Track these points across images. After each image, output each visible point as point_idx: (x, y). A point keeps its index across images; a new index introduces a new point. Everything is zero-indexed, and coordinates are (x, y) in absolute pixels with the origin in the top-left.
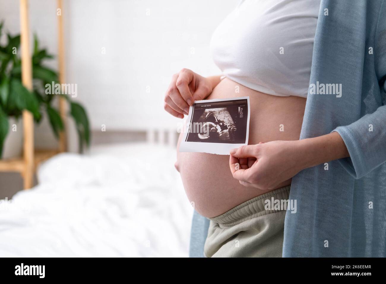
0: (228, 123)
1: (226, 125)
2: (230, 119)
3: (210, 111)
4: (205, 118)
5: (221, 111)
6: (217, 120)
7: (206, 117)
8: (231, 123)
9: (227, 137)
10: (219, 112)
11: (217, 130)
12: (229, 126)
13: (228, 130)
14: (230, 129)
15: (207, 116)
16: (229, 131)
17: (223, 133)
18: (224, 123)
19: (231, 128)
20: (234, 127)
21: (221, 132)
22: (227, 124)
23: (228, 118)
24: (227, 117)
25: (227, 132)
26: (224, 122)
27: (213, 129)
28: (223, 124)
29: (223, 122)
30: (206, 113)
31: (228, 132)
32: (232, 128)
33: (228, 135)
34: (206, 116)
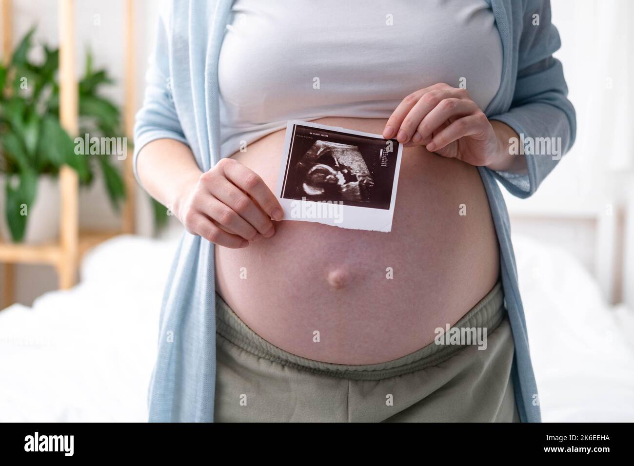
0: (358, 171)
1: (355, 175)
2: (362, 166)
3: (325, 146)
4: (316, 156)
5: (347, 150)
6: (339, 163)
7: (317, 154)
8: (364, 173)
9: (356, 196)
10: (343, 152)
11: (337, 180)
12: (359, 176)
13: (357, 183)
14: (362, 181)
15: (319, 152)
16: (360, 185)
17: (348, 187)
18: (352, 171)
19: (364, 180)
20: (370, 181)
21: (345, 185)
22: (356, 172)
23: (359, 163)
24: (356, 161)
25: (355, 186)
26: (351, 169)
27: (330, 178)
28: (349, 172)
29: (349, 168)
30: (318, 148)
31: (358, 187)
32: (365, 182)
33: (357, 192)
34: (317, 152)
